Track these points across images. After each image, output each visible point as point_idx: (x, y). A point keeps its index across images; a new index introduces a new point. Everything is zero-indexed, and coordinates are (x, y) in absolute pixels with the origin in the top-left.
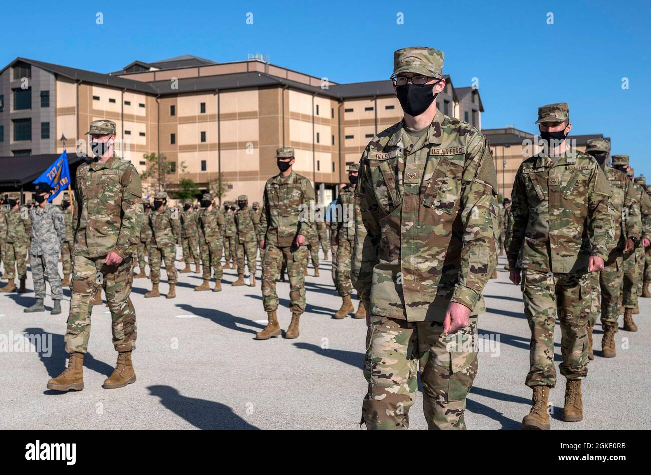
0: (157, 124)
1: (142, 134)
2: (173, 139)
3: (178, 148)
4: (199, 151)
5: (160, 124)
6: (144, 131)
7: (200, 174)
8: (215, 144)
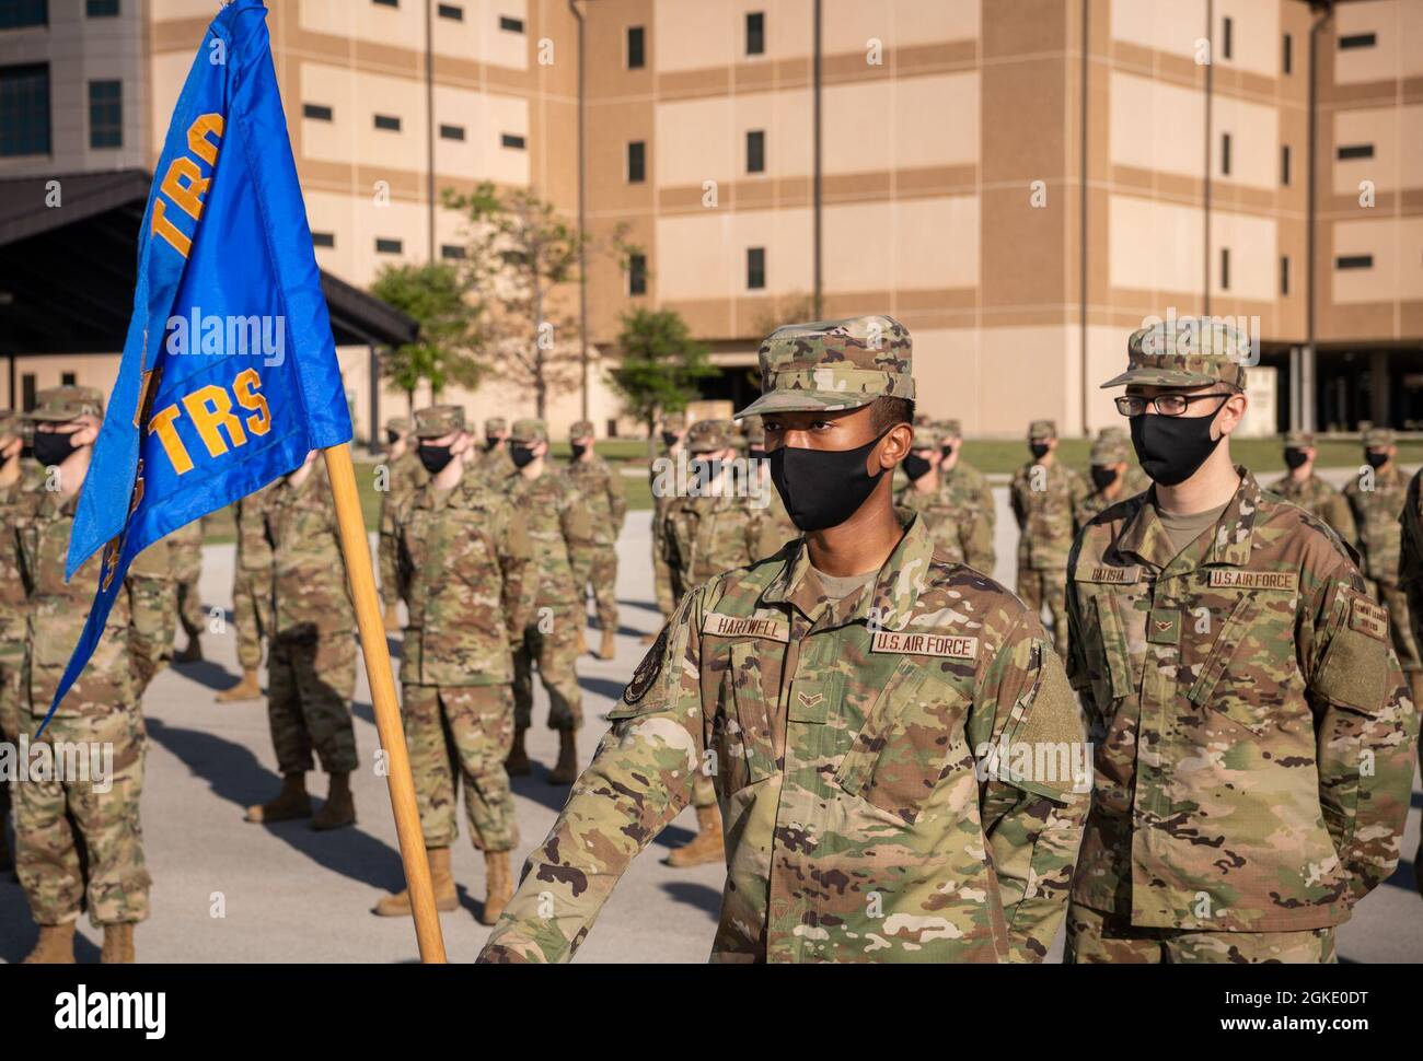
0: (574, 102)
1: (513, 142)
2: (637, 161)
3: (656, 199)
4: (739, 209)
5: (587, 103)
6: (520, 129)
7: (741, 302)
8: (802, 180)
